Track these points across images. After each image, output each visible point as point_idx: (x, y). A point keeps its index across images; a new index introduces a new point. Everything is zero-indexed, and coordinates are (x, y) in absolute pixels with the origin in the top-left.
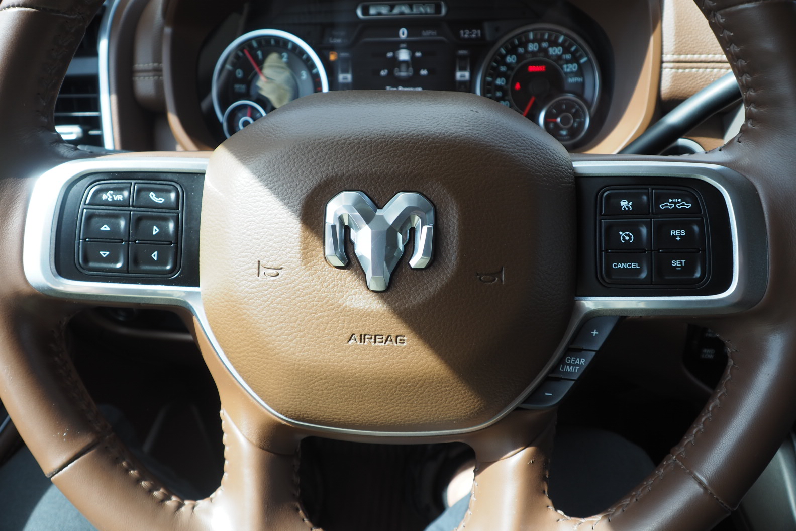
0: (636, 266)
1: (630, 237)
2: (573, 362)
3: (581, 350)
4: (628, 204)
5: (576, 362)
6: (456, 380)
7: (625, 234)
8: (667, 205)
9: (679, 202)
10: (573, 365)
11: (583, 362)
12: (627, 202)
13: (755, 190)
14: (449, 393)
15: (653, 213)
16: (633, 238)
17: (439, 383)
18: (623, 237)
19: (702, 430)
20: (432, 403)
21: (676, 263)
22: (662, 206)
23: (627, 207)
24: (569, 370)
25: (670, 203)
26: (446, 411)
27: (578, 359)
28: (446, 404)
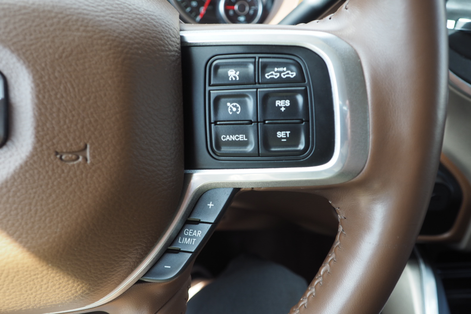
0: (243, 138)
1: (237, 108)
2: (191, 234)
3: (198, 222)
4: (235, 73)
5: (194, 234)
6: (45, 268)
7: (233, 106)
8: (272, 74)
9: (284, 71)
10: (191, 237)
11: (199, 234)
12: (234, 72)
13: (358, 57)
14: (42, 281)
15: (259, 83)
16: (239, 109)
17: (27, 271)
18: (231, 108)
19: (314, 294)
20: (27, 291)
21: (281, 134)
22: (268, 76)
23: (235, 77)
24: (187, 243)
25: (276, 72)
26: (46, 297)
27: (195, 231)
28: (43, 291)
